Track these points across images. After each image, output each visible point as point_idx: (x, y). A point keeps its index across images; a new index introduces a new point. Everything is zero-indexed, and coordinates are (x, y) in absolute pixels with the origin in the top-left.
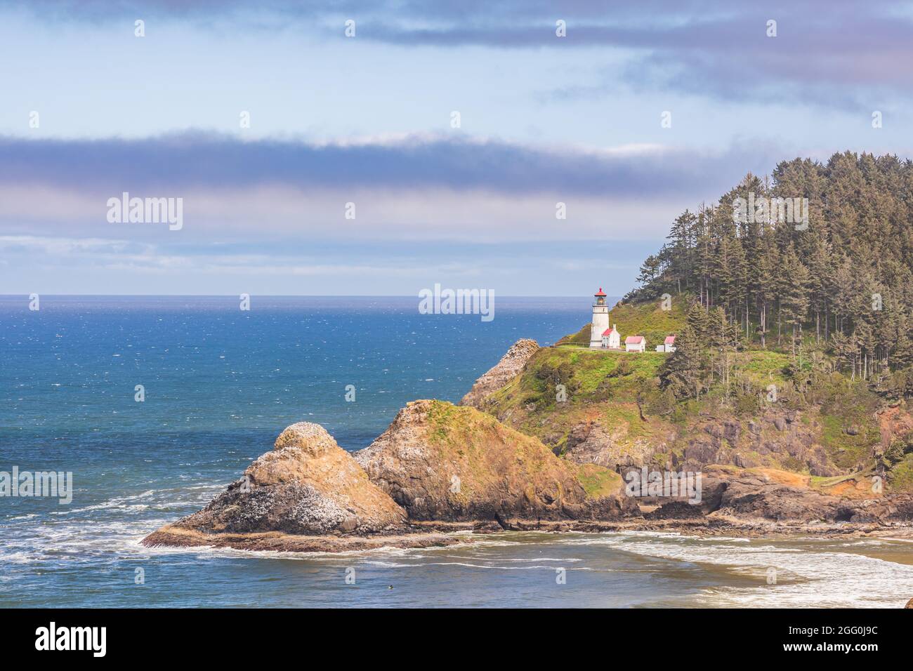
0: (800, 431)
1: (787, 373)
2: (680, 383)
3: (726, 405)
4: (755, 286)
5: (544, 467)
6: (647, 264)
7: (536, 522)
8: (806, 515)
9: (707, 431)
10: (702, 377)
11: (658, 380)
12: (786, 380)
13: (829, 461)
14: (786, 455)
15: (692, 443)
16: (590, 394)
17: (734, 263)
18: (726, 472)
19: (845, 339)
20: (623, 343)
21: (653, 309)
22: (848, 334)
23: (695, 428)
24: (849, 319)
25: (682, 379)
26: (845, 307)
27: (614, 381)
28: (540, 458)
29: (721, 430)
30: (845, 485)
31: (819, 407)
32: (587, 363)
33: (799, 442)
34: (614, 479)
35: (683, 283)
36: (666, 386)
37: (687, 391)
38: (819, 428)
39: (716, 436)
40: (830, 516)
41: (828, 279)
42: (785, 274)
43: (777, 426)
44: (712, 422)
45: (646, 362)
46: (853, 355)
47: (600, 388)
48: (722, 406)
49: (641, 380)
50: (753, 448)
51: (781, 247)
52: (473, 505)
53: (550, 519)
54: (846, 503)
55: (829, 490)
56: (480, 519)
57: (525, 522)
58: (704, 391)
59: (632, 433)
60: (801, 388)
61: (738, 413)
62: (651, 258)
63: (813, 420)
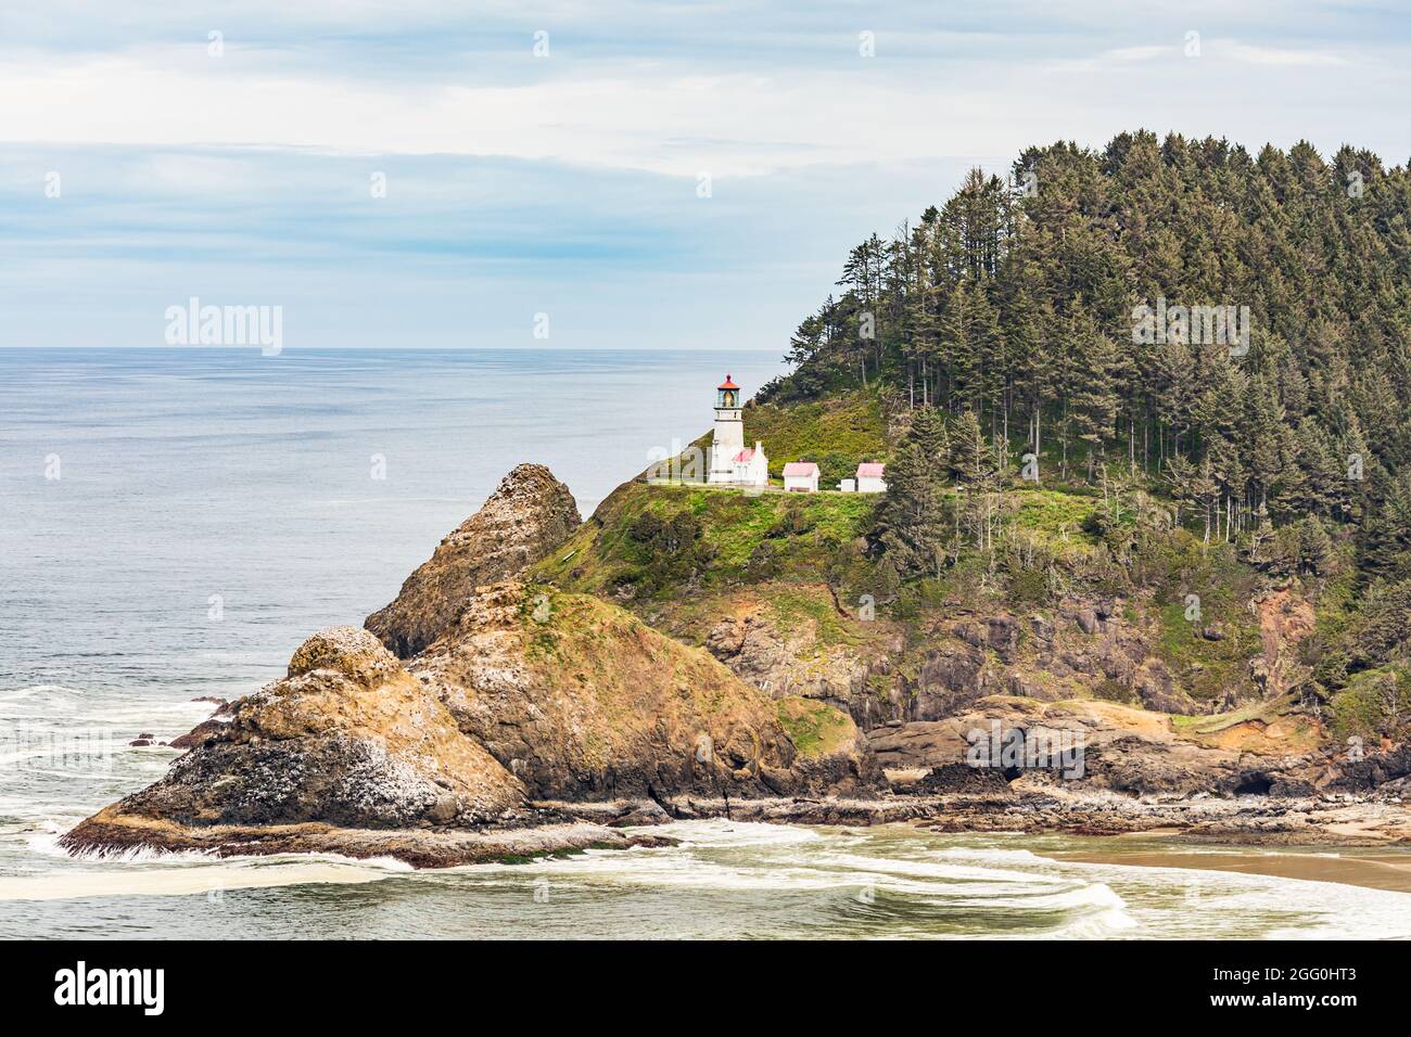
0: (1123, 634)
1: (1093, 529)
2: (905, 549)
3: (990, 587)
4: (1021, 375)
5: (725, 702)
6: (803, 332)
7: (719, 802)
8: (1185, 783)
9: (958, 635)
10: (944, 540)
11: (862, 542)
12: (1095, 543)
13: (1176, 687)
14: (1100, 677)
15: (932, 656)
16: (738, 568)
17: (977, 330)
18: (1017, 707)
19: (1191, 470)
20: (775, 475)
21: (818, 414)
22: (1195, 459)
23: (937, 630)
24: (1194, 433)
25: (909, 542)
26: (1184, 411)
27: (779, 545)
28: (716, 687)
29: (984, 632)
30: (1243, 730)
31: (1152, 592)
32: (723, 512)
33: (1121, 653)
34: (841, 722)
35: (871, 365)
36: (879, 554)
37: (919, 562)
38: (1154, 629)
39: (975, 643)
40: (1228, 785)
41: (1149, 361)
42: (1072, 351)
43: (1082, 625)
44: (967, 619)
45: (834, 511)
46: (1209, 497)
47: (756, 557)
48: (983, 589)
49: (831, 543)
50: (1042, 664)
51: (1059, 305)
52: (611, 771)
53: (745, 796)
54: (1251, 762)
55: (1214, 740)
56: (628, 797)
57: (701, 802)
58: (949, 563)
59: (827, 638)
60: (1122, 558)
61: (1013, 601)
62: (810, 322)
63: (1142, 614)
